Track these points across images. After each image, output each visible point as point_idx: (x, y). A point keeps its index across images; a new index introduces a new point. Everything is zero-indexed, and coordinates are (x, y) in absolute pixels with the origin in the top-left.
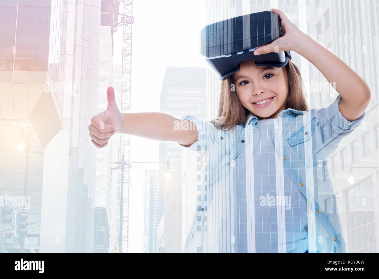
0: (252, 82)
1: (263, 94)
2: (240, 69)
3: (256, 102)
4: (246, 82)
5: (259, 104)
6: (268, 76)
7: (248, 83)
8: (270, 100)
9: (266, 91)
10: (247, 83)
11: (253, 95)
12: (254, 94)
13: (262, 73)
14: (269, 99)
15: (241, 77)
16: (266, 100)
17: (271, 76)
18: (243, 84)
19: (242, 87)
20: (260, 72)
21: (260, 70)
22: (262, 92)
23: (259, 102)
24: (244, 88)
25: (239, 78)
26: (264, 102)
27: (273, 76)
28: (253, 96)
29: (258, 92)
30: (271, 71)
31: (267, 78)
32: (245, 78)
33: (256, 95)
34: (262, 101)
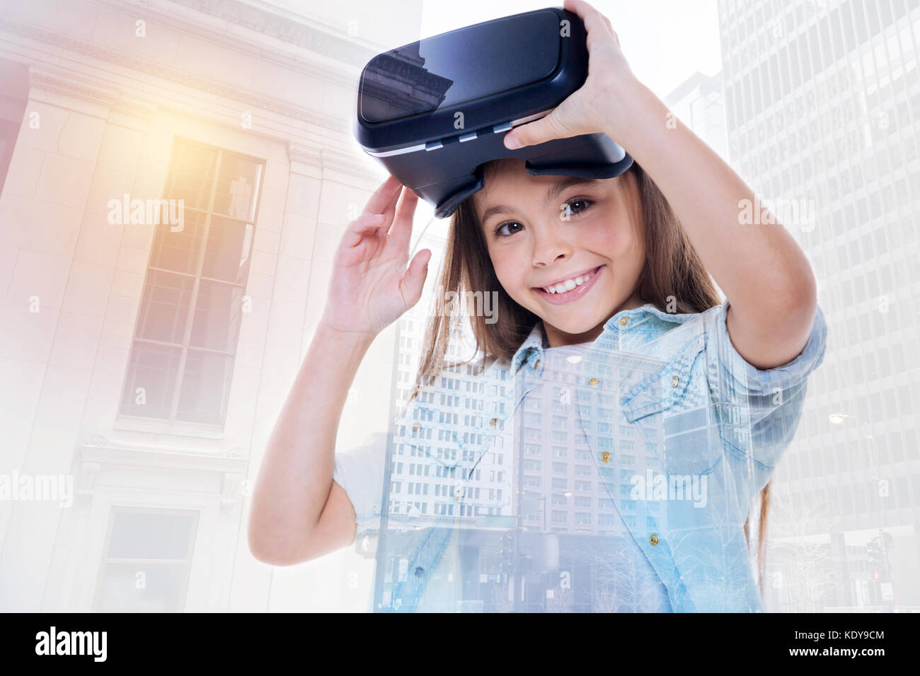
0: (531, 227)
1: (562, 260)
2: (483, 186)
3: (546, 287)
4: (515, 227)
5: (556, 293)
6: (579, 205)
7: (521, 230)
8: (587, 278)
9: (572, 253)
10: (517, 227)
11: (535, 265)
12: (535, 262)
13: (558, 195)
14: (583, 275)
15: (496, 210)
16: (574, 279)
17: (586, 205)
18: (506, 231)
19: (503, 240)
20: (549, 192)
21: (551, 186)
22: (562, 256)
23: (553, 285)
24: (508, 244)
25: (492, 214)
26: (570, 285)
27: (592, 206)
28: (535, 268)
29: (549, 255)
30: (586, 188)
31: (577, 212)
32: (506, 212)
33: (544, 264)
34: (562, 282)
